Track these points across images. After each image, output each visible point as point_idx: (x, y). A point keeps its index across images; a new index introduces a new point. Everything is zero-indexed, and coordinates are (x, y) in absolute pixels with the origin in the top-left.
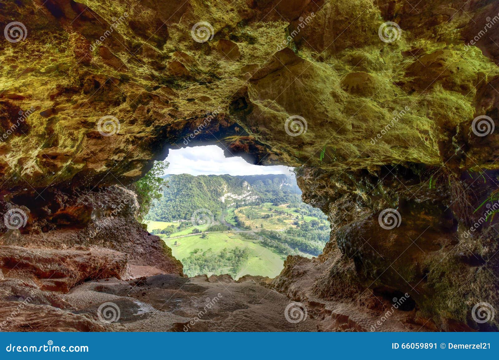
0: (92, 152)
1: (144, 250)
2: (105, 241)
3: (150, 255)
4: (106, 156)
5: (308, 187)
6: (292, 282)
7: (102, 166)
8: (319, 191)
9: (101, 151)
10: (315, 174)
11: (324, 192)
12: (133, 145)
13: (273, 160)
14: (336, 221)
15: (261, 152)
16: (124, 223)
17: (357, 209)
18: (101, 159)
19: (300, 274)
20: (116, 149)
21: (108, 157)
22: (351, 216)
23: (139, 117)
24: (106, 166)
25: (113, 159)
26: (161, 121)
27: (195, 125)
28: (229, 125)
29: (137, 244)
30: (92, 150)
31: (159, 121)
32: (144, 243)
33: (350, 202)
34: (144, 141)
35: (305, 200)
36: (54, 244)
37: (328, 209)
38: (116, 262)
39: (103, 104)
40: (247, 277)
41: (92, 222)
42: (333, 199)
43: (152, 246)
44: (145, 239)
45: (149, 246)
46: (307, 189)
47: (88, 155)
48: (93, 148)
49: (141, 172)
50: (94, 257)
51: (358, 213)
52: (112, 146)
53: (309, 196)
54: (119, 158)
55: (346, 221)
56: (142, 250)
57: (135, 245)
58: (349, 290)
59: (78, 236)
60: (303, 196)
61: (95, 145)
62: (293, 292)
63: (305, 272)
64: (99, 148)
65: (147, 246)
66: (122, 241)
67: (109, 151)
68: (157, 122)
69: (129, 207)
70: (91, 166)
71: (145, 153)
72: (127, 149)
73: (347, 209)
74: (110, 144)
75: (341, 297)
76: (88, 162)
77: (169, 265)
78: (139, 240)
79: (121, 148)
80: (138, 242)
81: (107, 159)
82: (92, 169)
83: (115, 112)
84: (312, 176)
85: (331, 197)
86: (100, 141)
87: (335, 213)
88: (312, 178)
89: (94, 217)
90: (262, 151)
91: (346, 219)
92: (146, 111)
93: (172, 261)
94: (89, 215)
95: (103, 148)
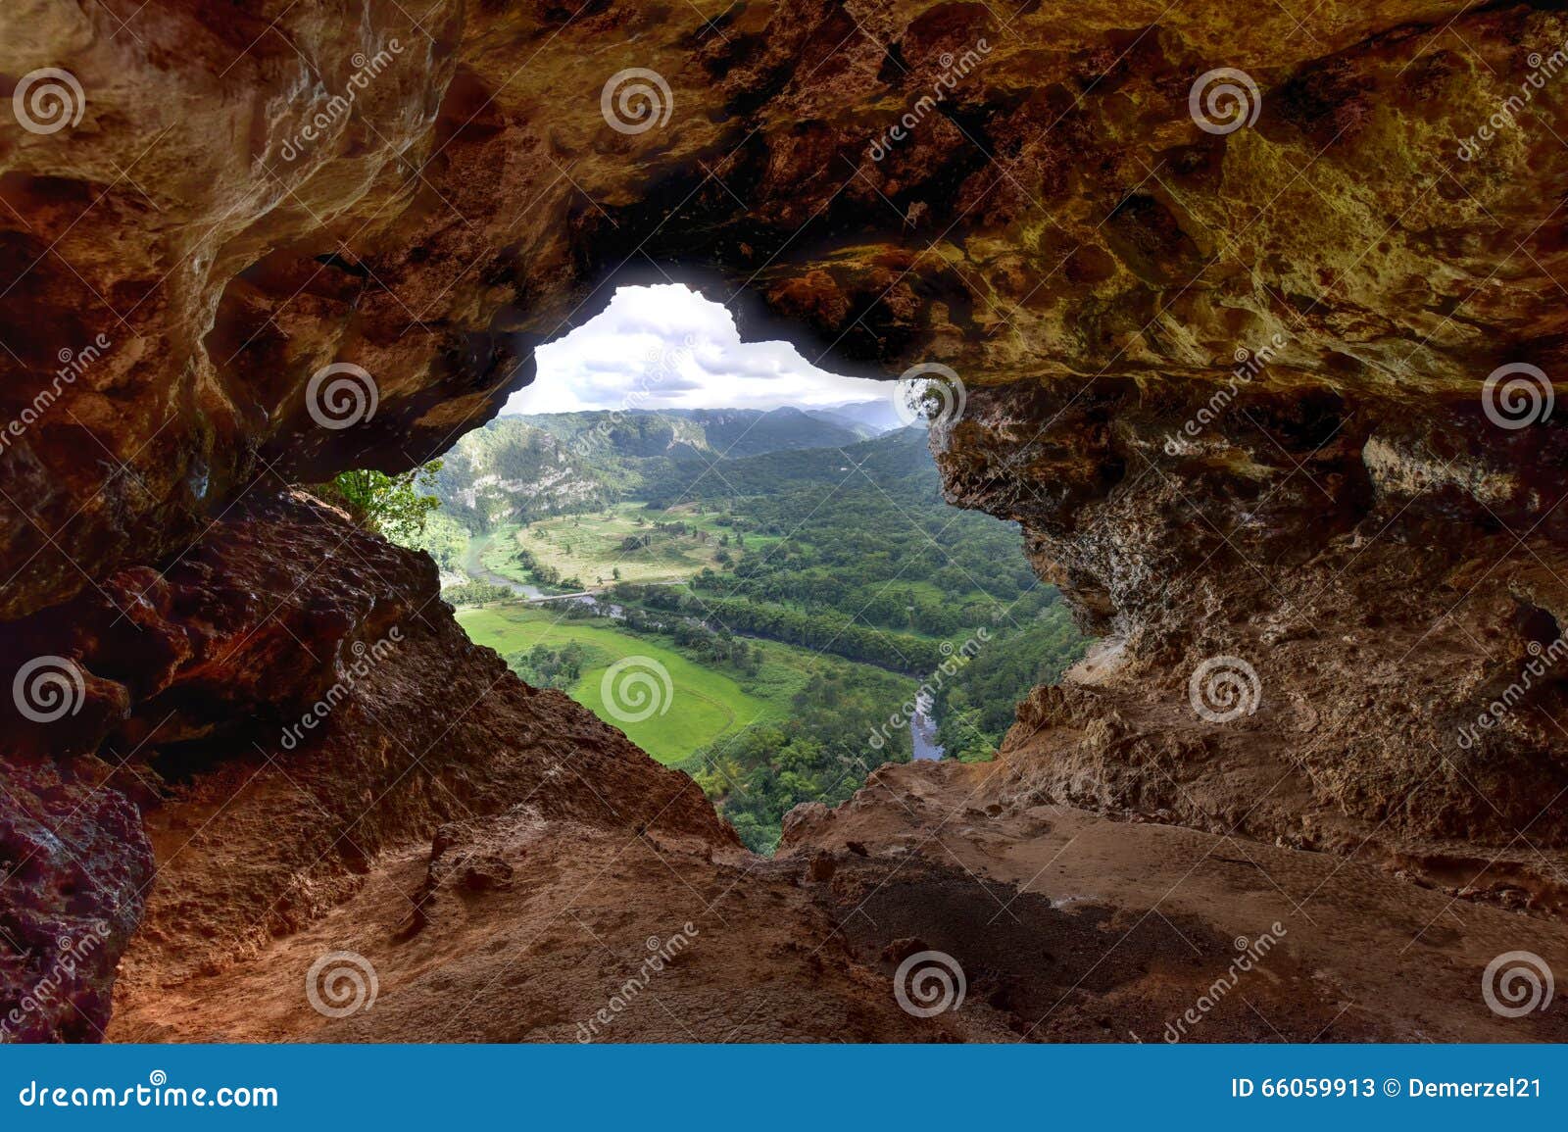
1: (564, 764)
4: (441, 299)
5: (990, 454)
11: (1057, 469)
12: (558, 239)
15: (896, 323)
18: (419, 316)
24: (433, 363)
25: (463, 321)
29: (529, 747)
32: (544, 734)
33: (1200, 499)
37: (1075, 522)
53: (973, 482)
56: (562, 770)
57: (525, 754)
65: (564, 744)
66: (478, 752)
67: (466, 261)
77: (668, 799)
78: (523, 727)
80: (527, 736)
81: (441, 323)
84: (1017, 417)
85: (1075, 487)
88: (1024, 423)
90: (905, 319)
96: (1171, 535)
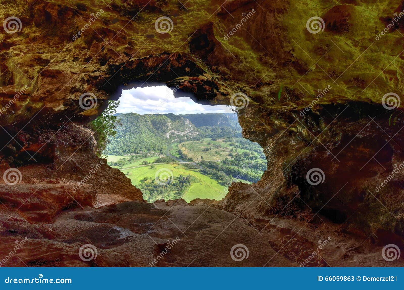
0: (48, 91)
1: (107, 181)
2: (71, 174)
3: (113, 185)
4: (62, 96)
5: (248, 124)
6: (238, 203)
7: (59, 105)
8: (258, 128)
9: (57, 90)
10: (255, 113)
11: (263, 128)
12: (88, 85)
13: (219, 100)
14: (273, 153)
15: (208, 92)
16: (86, 158)
17: (292, 143)
18: (58, 98)
19: (245, 197)
20: (73, 88)
21: (65, 96)
22: (287, 149)
23: (93, 54)
24: (64, 105)
25: (70, 98)
26: (116, 60)
27: (148, 64)
28: (180, 65)
29: (101, 176)
30: (48, 89)
31: (113, 59)
32: (106, 175)
33: (286, 137)
34: (98, 81)
35: (245, 135)
36: (25, 179)
37: (266, 143)
38: (88, 193)
39: (57, 38)
40: (197, 200)
41: (56, 157)
42: (270, 135)
43: (113, 178)
44: (106, 172)
45: (112, 177)
46: (247, 126)
47: (44, 94)
48: (49, 87)
49: (97, 111)
50: (67, 190)
51: (293, 146)
52: (67, 85)
53: (249, 132)
54: (75, 97)
55: (282, 153)
56: (106, 181)
57: (98, 177)
58: (290, 209)
59: (46, 171)
60: (243, 132)
61: (50, 83)
62: (239, 211)
63: (249, 196)
64: (55, 87)
65: (110, 178)
67: (66, 90)
68: (112, 61)
69: (89, 144)
70: (49, 105)
71: (100, 93)
72: (83, 88)
73: (283, 143)
74: (66, 83)
75: (284, 215)
76: (45, 101)
77: (130, 192)
78: (102, 173)
79: (78, 87)
80: (101, 174)
81: (64, 99)
82: (51, 108)
83: (70, 48)
84: (252, 114)
85: (268, 133)
86: (55, 80)
87: (273, 146)
88: (252, 116)
89: (58, 154)
90: (210, 91)
91: (282, 151)
92: (100, 49)
93: (132, 190)
94: (53, 151)
95: (58, 88)
96: (276, 146)
